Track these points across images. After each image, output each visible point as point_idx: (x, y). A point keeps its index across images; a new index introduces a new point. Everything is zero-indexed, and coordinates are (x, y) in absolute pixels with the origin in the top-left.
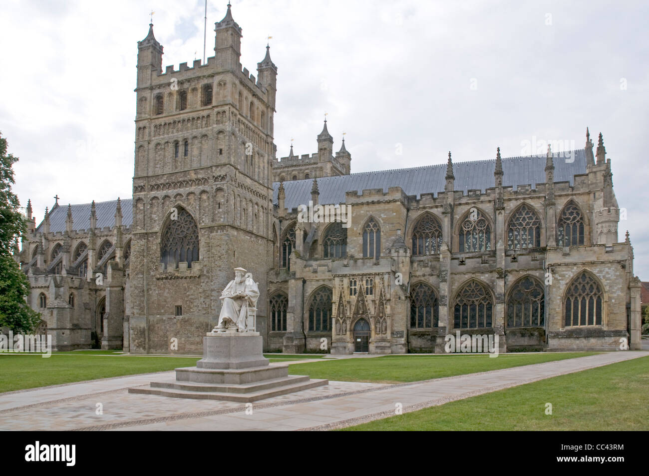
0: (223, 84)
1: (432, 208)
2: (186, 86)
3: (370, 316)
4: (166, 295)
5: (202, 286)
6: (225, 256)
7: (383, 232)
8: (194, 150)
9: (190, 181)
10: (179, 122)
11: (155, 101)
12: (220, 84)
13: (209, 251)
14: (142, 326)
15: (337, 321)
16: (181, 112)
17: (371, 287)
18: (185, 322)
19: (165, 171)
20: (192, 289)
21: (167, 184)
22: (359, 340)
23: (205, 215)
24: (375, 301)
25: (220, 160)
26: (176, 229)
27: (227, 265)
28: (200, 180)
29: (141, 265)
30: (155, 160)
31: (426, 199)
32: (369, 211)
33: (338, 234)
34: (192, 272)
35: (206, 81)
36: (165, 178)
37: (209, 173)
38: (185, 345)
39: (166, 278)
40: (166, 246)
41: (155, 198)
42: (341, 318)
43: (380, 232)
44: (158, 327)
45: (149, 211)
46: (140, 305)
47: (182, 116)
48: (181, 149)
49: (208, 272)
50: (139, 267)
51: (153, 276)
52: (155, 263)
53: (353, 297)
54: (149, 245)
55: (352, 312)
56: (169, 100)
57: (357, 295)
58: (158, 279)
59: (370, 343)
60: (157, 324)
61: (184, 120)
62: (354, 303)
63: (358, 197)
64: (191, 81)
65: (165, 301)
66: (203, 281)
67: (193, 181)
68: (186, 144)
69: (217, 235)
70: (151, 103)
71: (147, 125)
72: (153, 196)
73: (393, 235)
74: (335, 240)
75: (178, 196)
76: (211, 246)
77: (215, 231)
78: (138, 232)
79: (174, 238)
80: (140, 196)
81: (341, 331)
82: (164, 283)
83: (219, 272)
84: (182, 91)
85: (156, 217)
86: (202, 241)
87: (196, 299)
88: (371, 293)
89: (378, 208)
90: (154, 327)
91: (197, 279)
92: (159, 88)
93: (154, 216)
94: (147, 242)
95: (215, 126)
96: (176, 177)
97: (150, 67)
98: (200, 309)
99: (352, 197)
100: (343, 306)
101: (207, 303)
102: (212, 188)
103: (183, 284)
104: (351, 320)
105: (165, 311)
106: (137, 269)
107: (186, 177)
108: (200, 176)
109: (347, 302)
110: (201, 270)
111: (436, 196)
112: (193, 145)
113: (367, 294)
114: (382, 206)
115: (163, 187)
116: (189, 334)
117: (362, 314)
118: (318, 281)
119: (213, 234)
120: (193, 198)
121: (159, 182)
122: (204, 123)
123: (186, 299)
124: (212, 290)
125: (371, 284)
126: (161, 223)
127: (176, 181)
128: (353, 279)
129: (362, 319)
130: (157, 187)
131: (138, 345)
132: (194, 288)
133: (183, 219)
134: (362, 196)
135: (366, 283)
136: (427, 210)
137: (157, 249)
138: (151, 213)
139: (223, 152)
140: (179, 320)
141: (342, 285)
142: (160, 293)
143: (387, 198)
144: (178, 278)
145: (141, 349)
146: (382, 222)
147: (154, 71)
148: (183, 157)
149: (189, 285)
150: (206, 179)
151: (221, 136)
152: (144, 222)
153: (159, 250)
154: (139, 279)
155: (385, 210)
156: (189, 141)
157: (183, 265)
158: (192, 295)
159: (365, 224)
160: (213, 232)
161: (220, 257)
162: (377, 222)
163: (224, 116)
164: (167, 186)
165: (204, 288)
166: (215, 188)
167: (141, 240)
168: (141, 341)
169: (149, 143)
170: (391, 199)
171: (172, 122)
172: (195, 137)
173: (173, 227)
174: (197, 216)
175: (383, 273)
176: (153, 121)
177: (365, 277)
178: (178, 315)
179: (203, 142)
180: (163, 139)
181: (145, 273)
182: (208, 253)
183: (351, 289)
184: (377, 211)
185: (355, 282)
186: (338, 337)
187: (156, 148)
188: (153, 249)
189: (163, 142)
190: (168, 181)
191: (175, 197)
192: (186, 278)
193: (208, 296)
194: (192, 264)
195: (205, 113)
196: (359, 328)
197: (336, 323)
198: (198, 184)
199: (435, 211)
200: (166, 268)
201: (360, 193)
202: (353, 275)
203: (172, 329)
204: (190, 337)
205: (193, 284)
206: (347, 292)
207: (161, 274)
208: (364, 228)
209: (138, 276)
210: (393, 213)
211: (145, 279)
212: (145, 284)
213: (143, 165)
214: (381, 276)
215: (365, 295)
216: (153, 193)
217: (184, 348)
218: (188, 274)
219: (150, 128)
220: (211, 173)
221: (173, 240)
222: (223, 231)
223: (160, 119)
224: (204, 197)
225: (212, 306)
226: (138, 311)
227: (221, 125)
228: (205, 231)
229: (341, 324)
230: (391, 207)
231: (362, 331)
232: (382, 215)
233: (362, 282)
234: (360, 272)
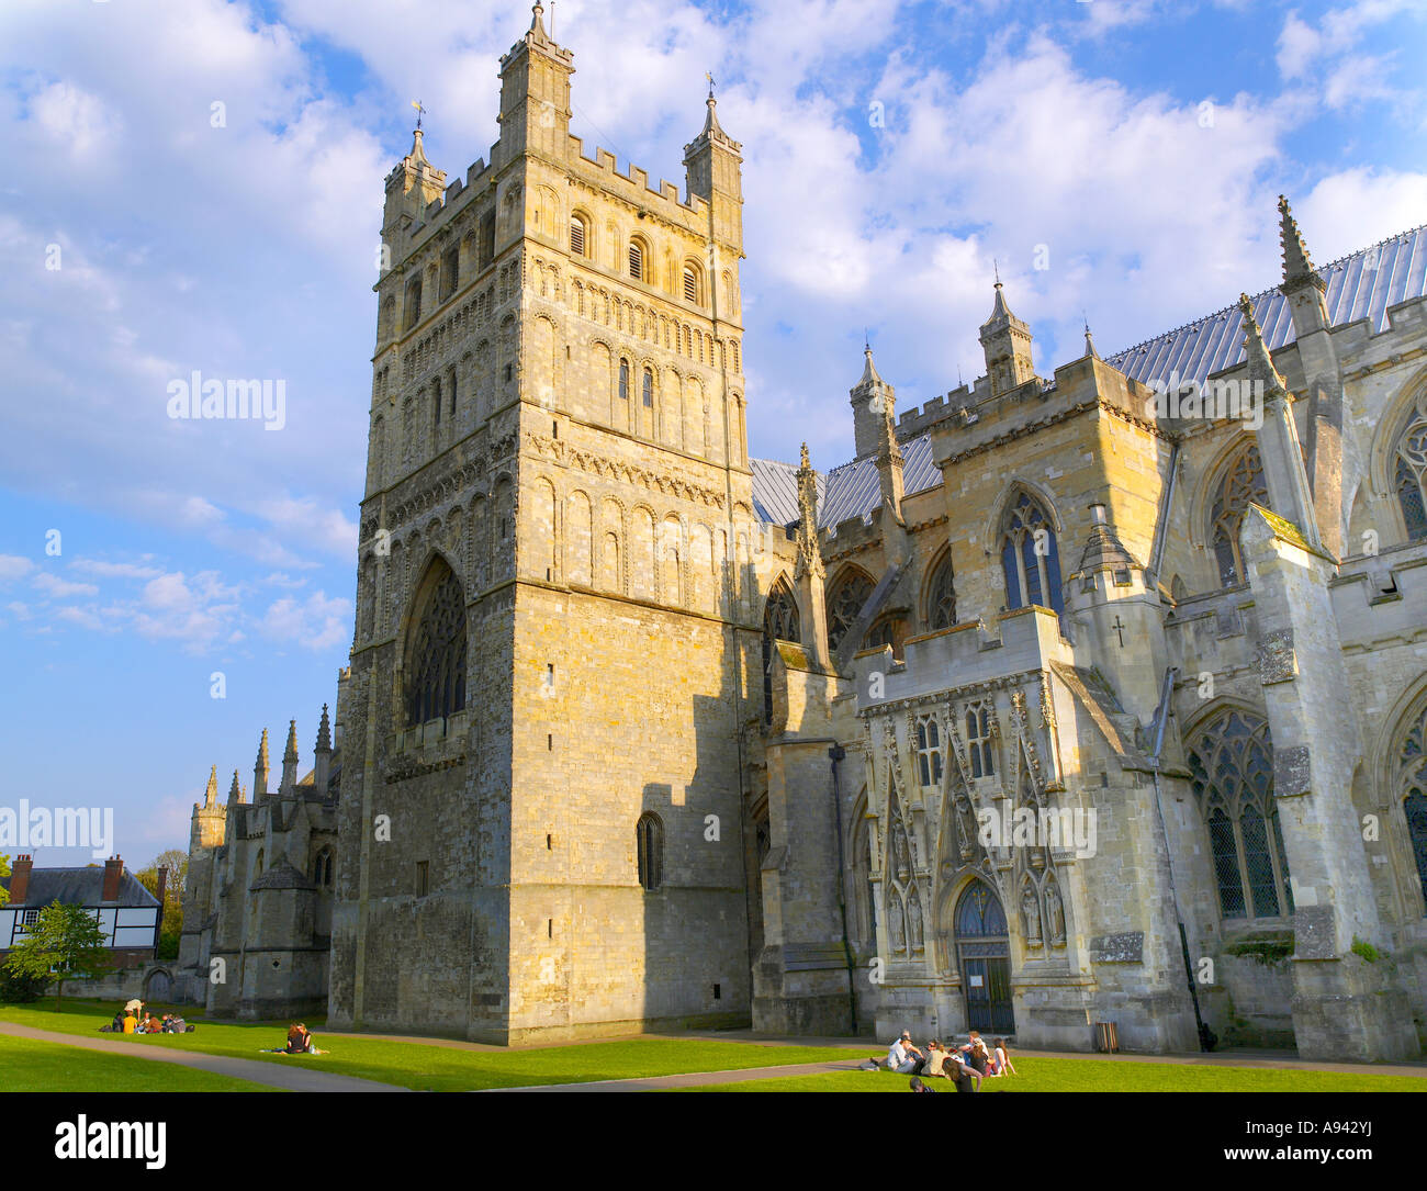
3: (994, 866)
7: (1065, 528)
9: (455, 476)
15: (891, 892)
17: (986, 743)
22: (976, 981)
23: (480, 565)
24: (1006, 799)
28: (471, 468)
32: (1006, 469)
36: (414, 485)
41: (396, 545)
42: (903, 883)
43: (1056, 533)
53: (932, 789)
59: (1012, 991)
62: (938, 813)
63: (970, 428)
72: (392, 542)
75: (435, 527)
77: (491, 609)
81: (909, 938)
88: (989, 768)
89: (1032, 451)
96: (431, 476)
99: (949, 433)
100: (902, 830)
104: (933, 889)
107: (448, 468)
109: (915, 812)
113: (978, 774)
114: (1046, 439)
115: (410, 512)
117: (969, 860)
120: (460, 523)
125: (986, 730)
126: (403, 611)
127: (431, 487)
128: (925, 717)
129: (974, 883)
130: (401, 513)
134: (978, 421)
135: (969, 726)
138: (389, 588)
141: (894, 746)
143: (1054, 406)
155: (1056, 450)
159: (1001, 517)
161: (498, 687)
162: (1038, 500)
164: (417, 505)
170: (1070, 408)
175: (1018, 677)
177: (961, 703)
183: (924, 757)
184: (1031, 460)
185: (933, 727)
191: (429, 530)
197: (888, 904)
202: (923, 702)
206: (910, 772)
208: (1000, 531)
210: (1084, 453)
215: (968, 775)
216: (393, 533)
222: (507, 604)
224: (480, 513)
229: (905, 907)
230: (1075, 435)
231: (984, 935)
232: (1050, 472)
233: (954, 723)
234: (942, 687)
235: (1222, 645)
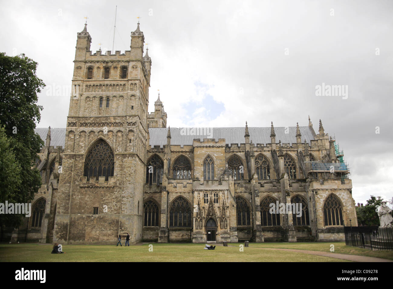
0: (135, 67)
1: (237, 152)
2: (110, 64)
3: (217, 217)
4: (87, 199)
5: (115, 194)
6: (133, 174)
7: (216, 164)
8: (113, 104)
9: (110, 123)
10: (103, 85)
11: (87, 70)
12: (133, 67)
13: (122, 170)
14: (65, 222)
15: (196, 220)
16: (106, 80)
17: (217, 199)
18: (101, 219)
19: (91, 115)
20: (107, 195)
21: (93, 123)
22: (209, 233)
23: (120, 146)
24: (220, 207)
25: (132, 113)
26: (96, 153)
27: (134, 180)
28: (117, 123)
29: (69, 177)
30: (85, 107)
31: (234, 147)
32: (207, 152)
33: (182, 164)
34: (109, 184)
35: (123, 64)
36: (92, 120)
37: (124, 120)
38: (99, 237)
39: (88, 187)
40: (88, 164)
41: (83, 131)
42: (199, 218)
43: (214, 164)
44: (78, 223)
45: (78, 140)
46: (65, 206)
47: (106, 83)
48: (104, 103)
49: (120, 184)
50: (67, 178)
51: (77, 185)
52: (80, 176)
53: (206, 204)
54: (76, 163)
55: (206, 214)
56: (97, 71)
57: (209, 203)
58: (81, 188)
59: (217, 235)
60: (78, 220)
61: (107, 85)
62: (207, 208)
63: (201, 142)
64: (114, 62)
65: (86, 204)
66: (116, 190)
67: (112, 123)
68: (108, 99)
69: (128, 160)
70: (84, 70)
71: (81, 84)
72: (82, 130)
73: (222, 167)
74: (180, 167)
75: (101, 132)
76: (124, 167)
77: (127, 158)
78: (68, 153)
79: (94, 159)
80: (72, 129)
81: (199, 226)
82: (86, 191)
83: (128, 185)
84: (107, 67)
85: (83, 144)
86: (116, 163)
87: (110, 203)
88: (217, 202)
89: (213, 150)
90: (75, 223)
91: (111, 189)
92: (90, 63)
93: (81, 144)
94: (75, 161)
95: (129, 91)
96: (100, 120)
97: (86, 49)
98: (113, 210)
99: (197, 142)
100: (200, 210)
101: (118, 206)
102: (126, 129)
103: (100, 192)
104: (205, 219)
105: (85, 211)
106: (66, 180)
107: (108, 120)
108: (117, 121)
109: (203, 207)
110: (115, 183)
111: (239, 145)
112: (113, 101)
113: (215, 203)
114: (215, 149)
115: (90, 125)
116: (103, 228)
117: (211, 215)
118: (177, 193)
119: (125, 159)
120: (111, 135)
121: (87, 122)
122: (121, 89)
123: (102, 202)
124: (123, 197)
125: (217, 197)
126: (87, 149)
127: (100, 122)
128: (206, 193)
129: (211, 219)
130: (86, 125)
131: (60, 237)
132: (109, 195)
133: (102, 147)
134: (203, 142)
135: (214, 196)
136: (235, 153)
137: (82, 166)
138: (79, 141)
139: (134, 108)
140: (95, 217)
141: (200, 196)
142: (82, 198)
143: (218, 145)
144: (97, 187)
145: (63, 240)
146: (215, 158)
147: (87, 52)
148: (105, 108)
149: (105, 193)
150: (121, 123)
151: (133, 98)
152: (74, 147)
153: (83, 167)
154: (66, 187)
155: (217, 151)
156: (111, 98)
157: (102, 179)
158: (107, 200)
159: (205, 159)
160: (126, 158)
161: (130, 174)
162: (212, 158)
163: (135, 86)
164: (93, 125)
165: (117, 195)
166: (128, 129)
167: (71, 159)
168: (64, 233)
169: (81, 96)
170: (220, 146)
171: (99, 84)
172: (115, 96)
173: (94, 152)
174: (114, 146)
175: (224, 190)
176: (85, 82)
177: (213, 192)
178: (94, 214)
179: (120, 100)
180: (92, 94)
181: (71, 182)
182: (121, 171)
183: (205, 199)
184: (212, 151)
185: (207, 195)
186: (197, 230)
187: (86, 100)
188: (79, 166)
189: (92, 96)
190: (94, 121)
191: (98, 132)
192: (103, 188)
193: (119, 201)
194: (109, 178)
195: (122, 83)
196: (209, 225)
197: (196, 221)
198: (116, 126)
199: (239, 154)
200: (88, 180)
201: (202, 140)
202: (206, 190)
203: (89, 224)
204: (104, 231)
205: (109, 192)
206: (202, 201)
207: (85, 184)
208: (204, 161)
209: (66, 185)
211: (71, 187)
212: (71, 191)
213: (76, 109)
214: (223, 192)
215: (213, 203)
216: (82, 129)
217: (98, 239)
218: (105, 185)
219: (83, 86)
220: (126, 120)
221: (93, 161)
222: (133, 158)
223: (90, 82)
224: (120, 134)
225: (122, 208)
226: (63, 210)
227: (133, 91)
228: (119, 156)
229: (199, 222)
230: (220, 150)
231: (211, 227)
232: (215, 155)
233: (212, 195)
234: (211, 189)
235: (241, 188)
